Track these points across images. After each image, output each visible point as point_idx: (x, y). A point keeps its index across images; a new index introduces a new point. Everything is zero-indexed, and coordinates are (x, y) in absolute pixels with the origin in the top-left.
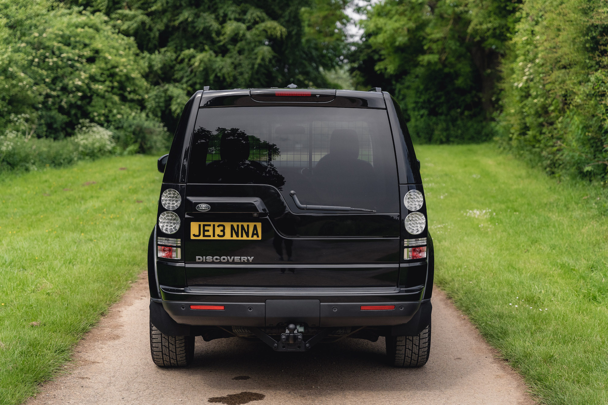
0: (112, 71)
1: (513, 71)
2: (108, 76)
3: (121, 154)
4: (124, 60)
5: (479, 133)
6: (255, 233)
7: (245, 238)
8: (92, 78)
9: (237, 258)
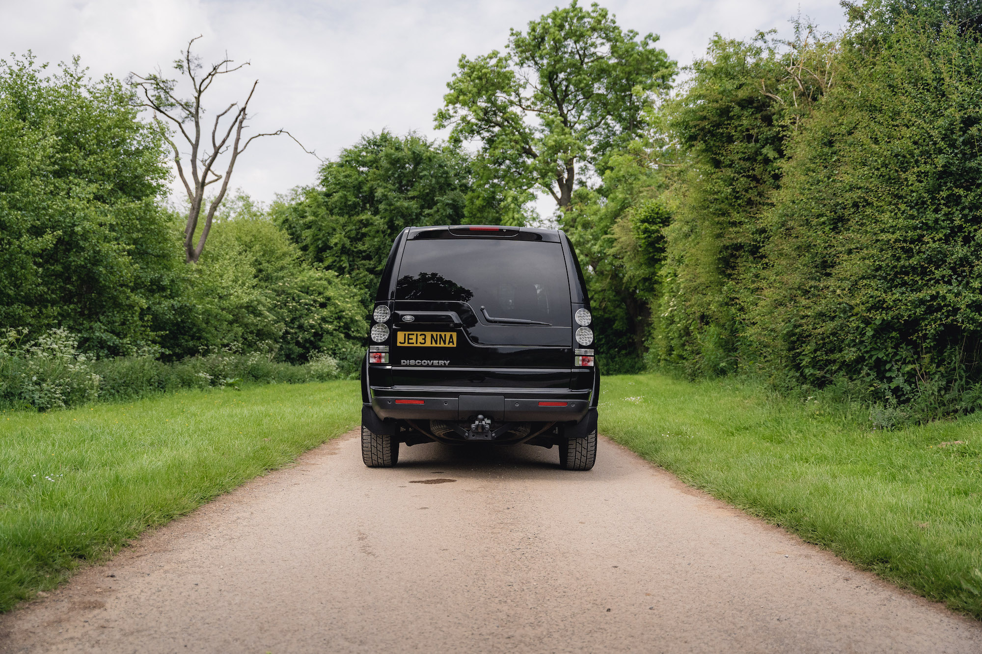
0: (339, 314)
1: (660, 306)
2: (336, 319)
3: (345, 379)
4: (349, 305)
5: (633, 367)
6: (451, 341)
7: (442, 345)
8: (324, 319)
9: (436, 362)
